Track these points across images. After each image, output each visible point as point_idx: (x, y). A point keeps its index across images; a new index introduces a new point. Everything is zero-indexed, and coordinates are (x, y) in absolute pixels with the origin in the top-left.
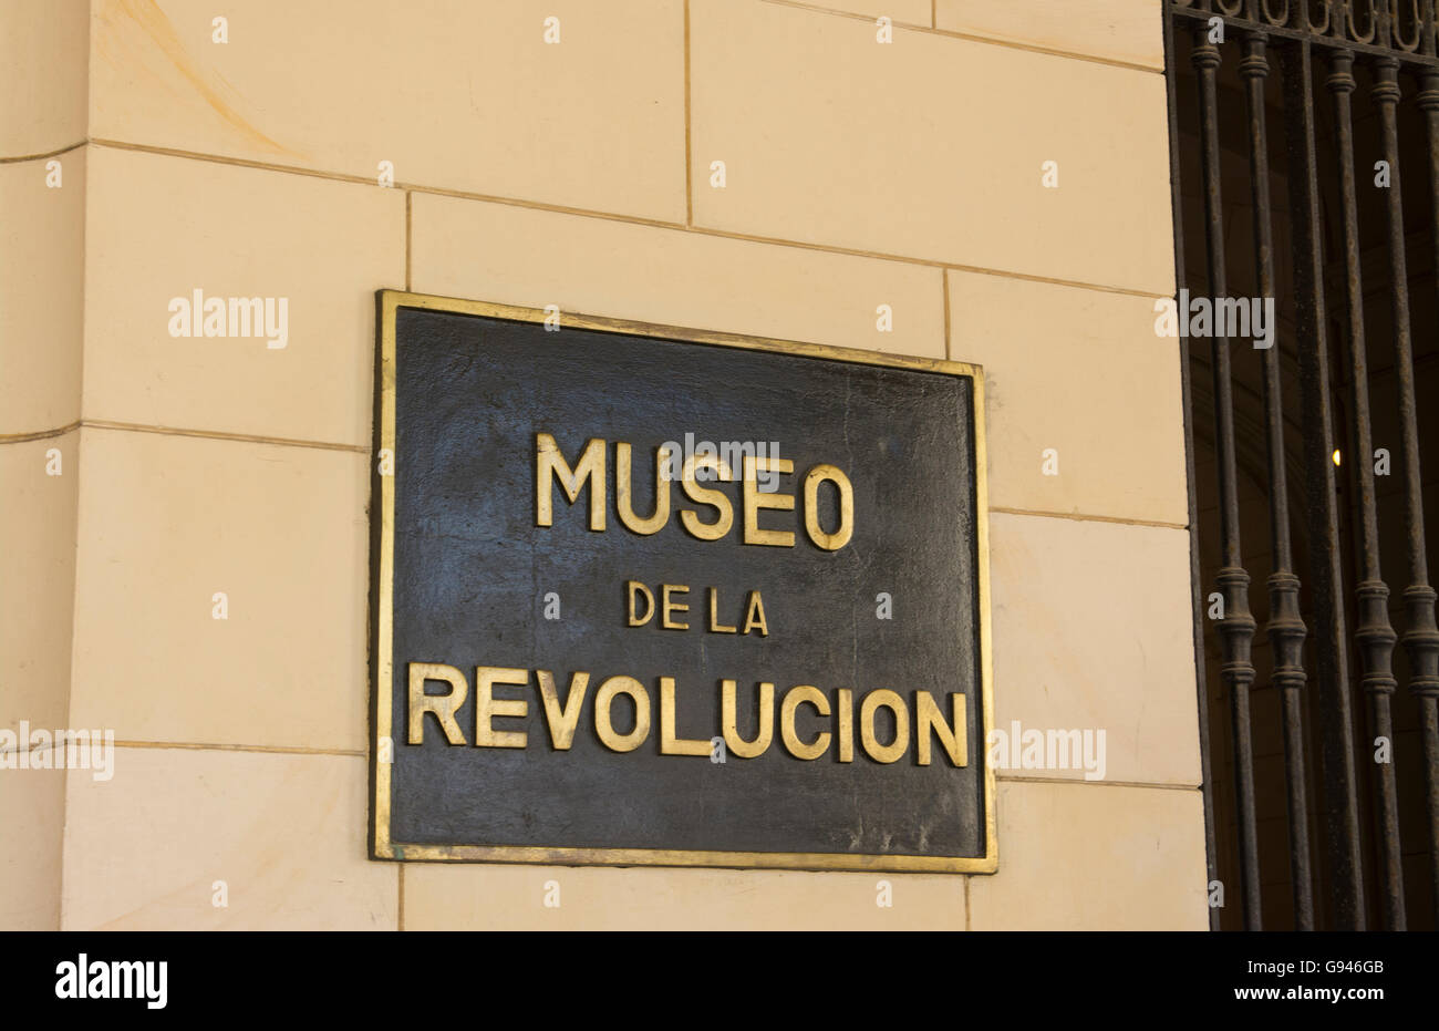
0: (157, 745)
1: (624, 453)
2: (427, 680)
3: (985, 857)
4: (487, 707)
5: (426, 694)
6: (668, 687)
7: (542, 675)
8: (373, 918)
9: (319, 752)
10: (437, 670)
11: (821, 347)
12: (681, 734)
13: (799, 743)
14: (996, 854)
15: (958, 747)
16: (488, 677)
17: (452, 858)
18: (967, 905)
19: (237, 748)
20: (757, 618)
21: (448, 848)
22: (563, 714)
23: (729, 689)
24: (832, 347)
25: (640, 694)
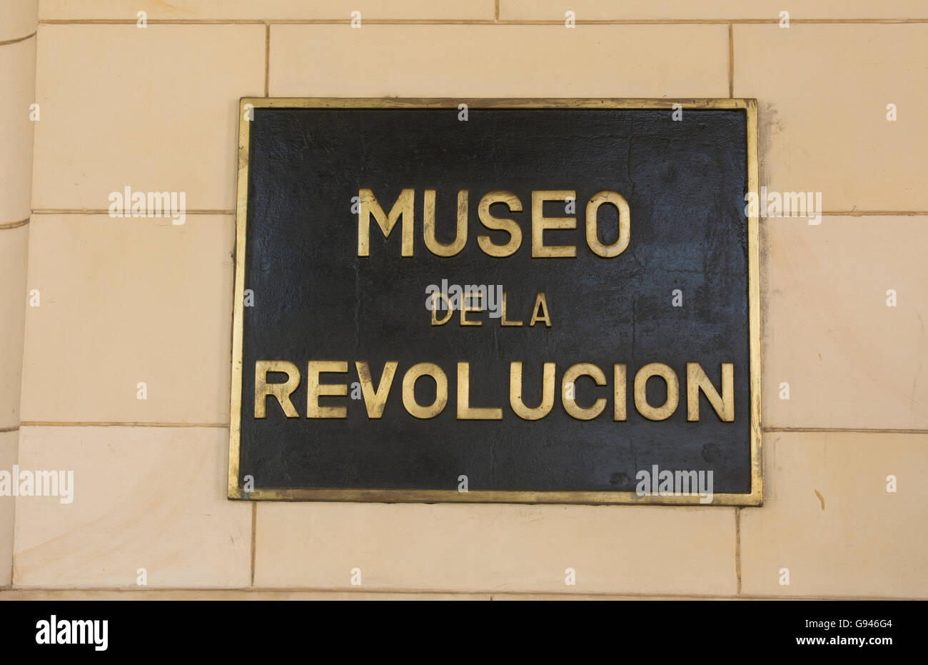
0: (79, 424)
1: (430, 198)
2: (268, 373)
3: (750, 493)
4: (315, 389)
5: (267, 383)
6: (463, 370)
7: (358, 365)
8: (233, 540)
9: (195, 425)
10: (276, 365)
11: (602, 100)
12: (473, 403)
13: (577, 407)
14: (761, 490)
15: (725, 406)
16: (315, 368)
17: (286, 498)
18: (738, 531)
19: (136, 424)
20: (541, 314)
21: (283, 491)
22: (376, 393)
23: (516, 370)
24: (613, 100)
25: (439, 375)
